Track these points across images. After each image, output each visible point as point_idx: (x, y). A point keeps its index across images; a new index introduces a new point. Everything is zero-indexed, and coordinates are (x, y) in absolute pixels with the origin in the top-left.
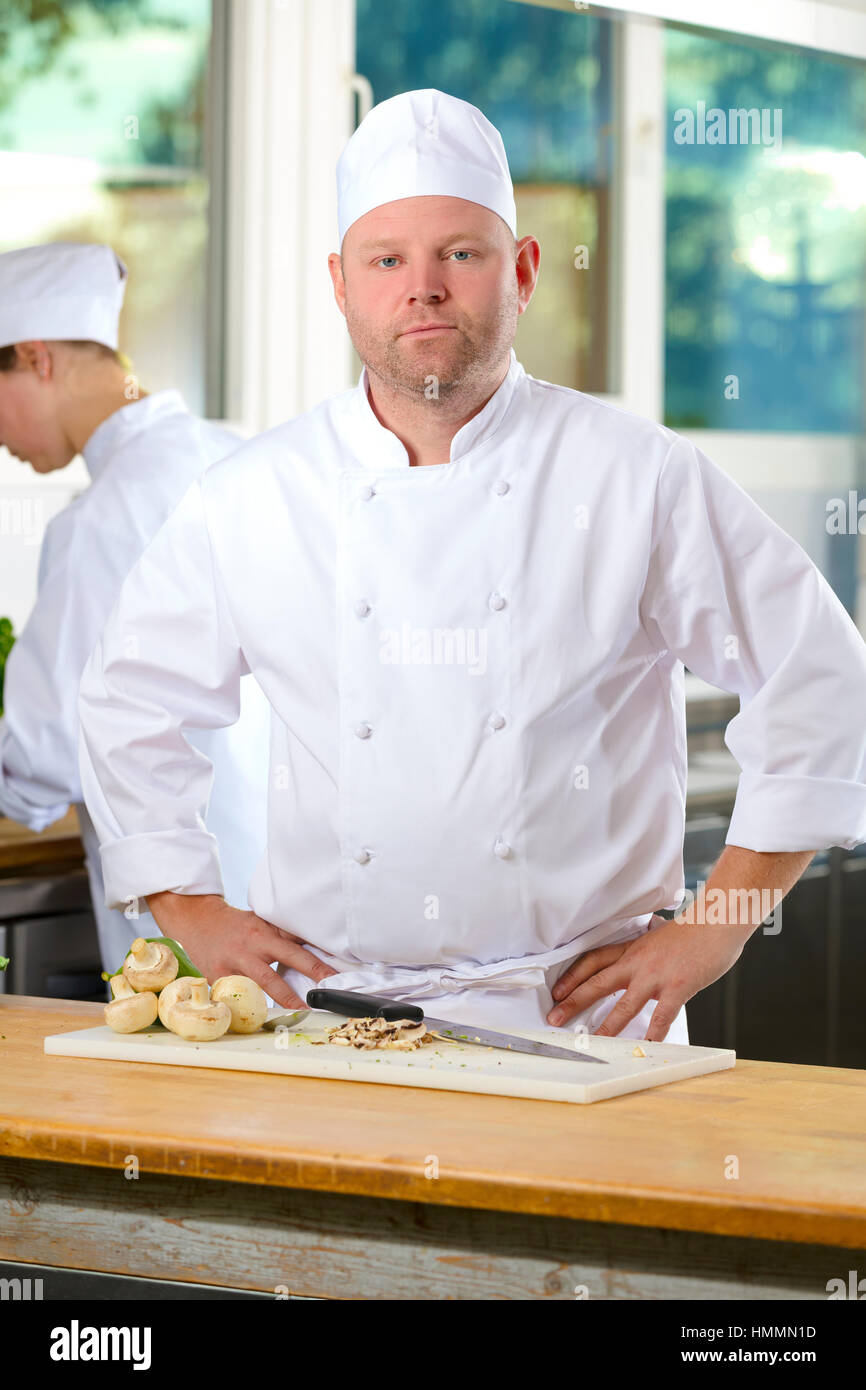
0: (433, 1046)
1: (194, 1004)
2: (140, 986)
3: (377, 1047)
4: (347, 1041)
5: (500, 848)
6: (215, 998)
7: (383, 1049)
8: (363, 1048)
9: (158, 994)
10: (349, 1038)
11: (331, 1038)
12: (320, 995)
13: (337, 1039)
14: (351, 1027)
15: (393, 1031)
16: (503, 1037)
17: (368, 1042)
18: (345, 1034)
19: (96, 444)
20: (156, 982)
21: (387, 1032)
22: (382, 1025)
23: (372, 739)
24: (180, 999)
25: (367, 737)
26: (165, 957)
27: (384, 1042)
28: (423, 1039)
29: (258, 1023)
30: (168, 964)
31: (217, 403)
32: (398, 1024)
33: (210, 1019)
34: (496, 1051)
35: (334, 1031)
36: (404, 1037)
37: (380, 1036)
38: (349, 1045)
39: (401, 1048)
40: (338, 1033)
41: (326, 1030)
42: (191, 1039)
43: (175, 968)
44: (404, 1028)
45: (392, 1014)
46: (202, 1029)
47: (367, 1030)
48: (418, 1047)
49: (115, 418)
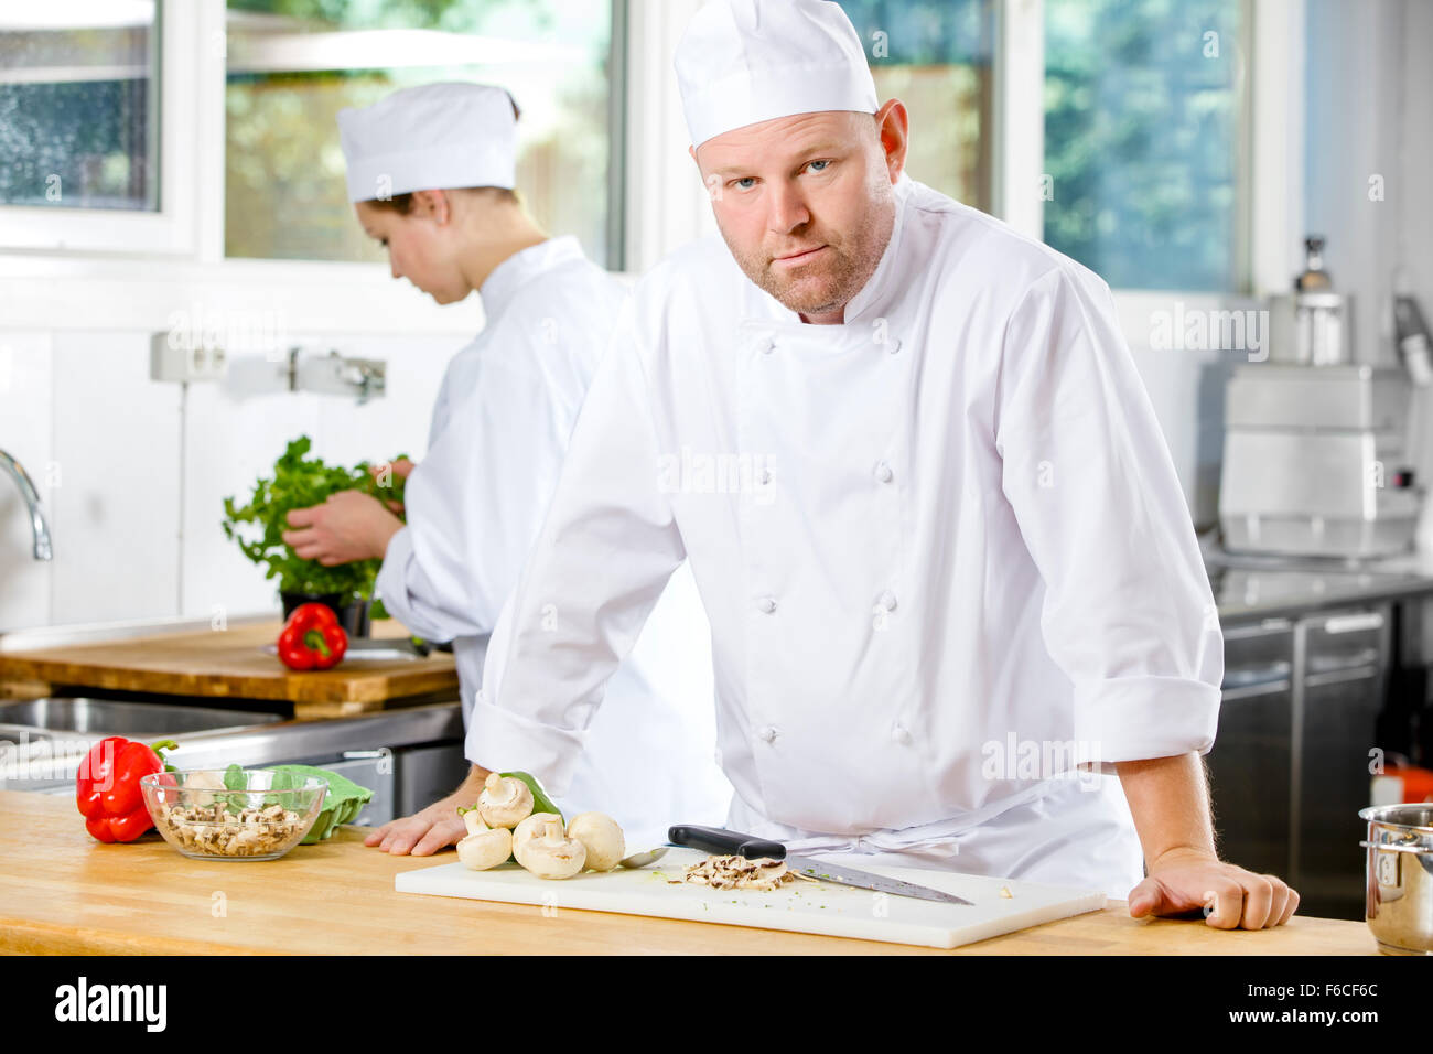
0: (795, 885)
1: (547, 841)
2: (494, 822)
3: (735, 886)
4: (705, 881)
5: (897, 733)
6: (570, 836)
7: (742, 889)
8: (720, 887)
9: (512, 830)
10: (707, 877)
11: (689, 877)
12: (682, 831)
13: (694, 878)
14: (709, 866)
15: (752, 870)
16: (865, 876)
17: (726, 881)
18: (703, 873)
19: (493, 284)
20: (510, 818)
21: (747, 871)
22: (741, 863)
23: (776, 614)
24: (535, 836)
25: (772, 611)
26: (520, 791)
27: (743, 881)
28: (783, 879)
29: (615, 860)
30: (523, 800)
31: (617, 255)
32: (758, 862)
33: (564, 857)
34: (859, 891)
35: (692, 869)
36: (763, 875)
37: (738, 875)
38: (707, 884)
39: (760, 888)
40: (694, 871)
41: (685, 868)
42: (545, 877)
43: (530, 804)
44: (764, 866)
45: (753, 852)
46: (556, 867)
47: (726, 869)
48: (778, 886)
49: (515, 260)
